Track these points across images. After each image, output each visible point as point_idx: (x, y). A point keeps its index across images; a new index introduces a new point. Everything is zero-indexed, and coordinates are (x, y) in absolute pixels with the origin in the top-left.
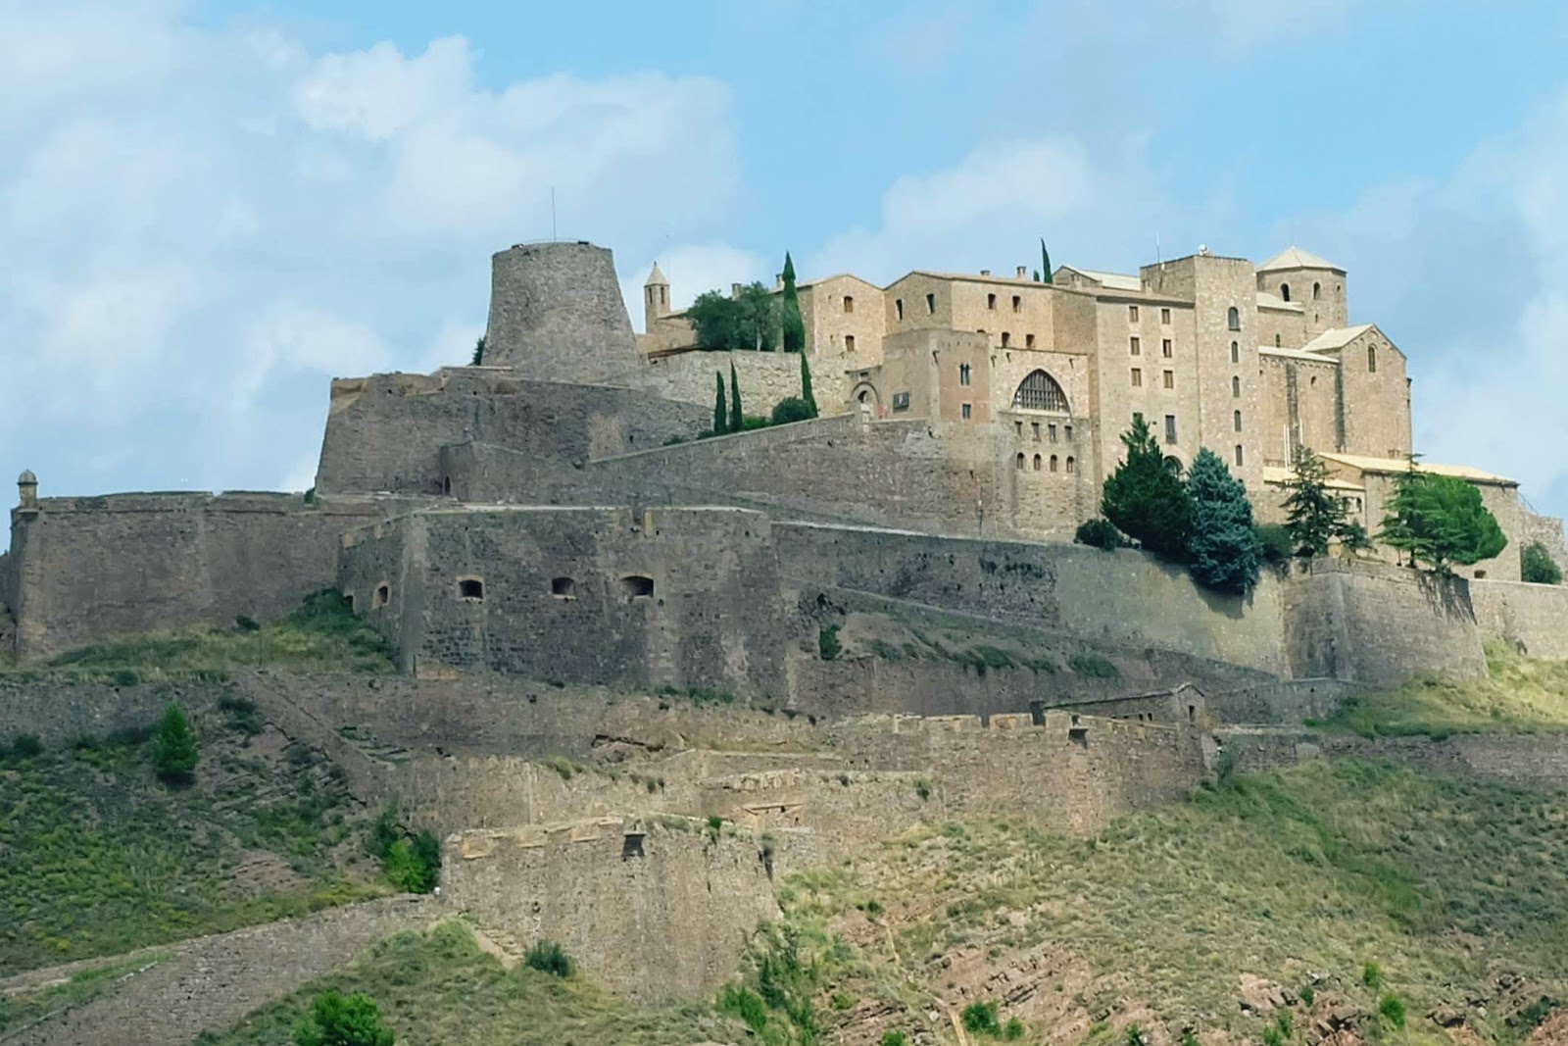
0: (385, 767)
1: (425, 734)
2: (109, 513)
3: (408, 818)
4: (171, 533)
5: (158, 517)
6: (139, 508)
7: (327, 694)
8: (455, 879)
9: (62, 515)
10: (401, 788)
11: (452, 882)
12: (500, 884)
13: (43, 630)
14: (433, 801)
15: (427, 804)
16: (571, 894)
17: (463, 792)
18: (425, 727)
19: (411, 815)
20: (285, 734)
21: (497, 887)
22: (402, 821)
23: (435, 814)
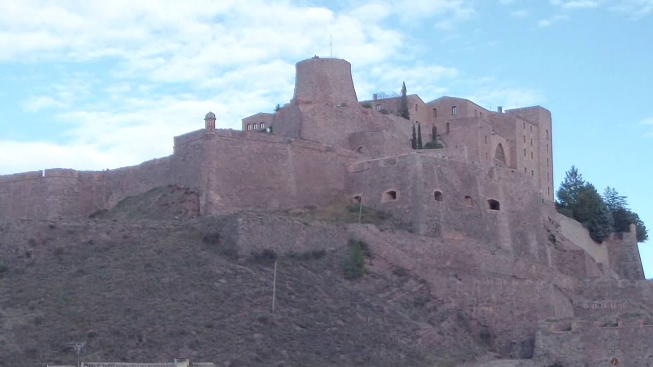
0: (455, 282)
1: (448, 267)
2: (247, 140)
3: (472, 310)
4: (276, 154)
5: (270, 145)
6: (261, 139)
7: (399, 242)
8: (546, 345)
9: (226, 138)
10: (467, 294)
11: (544, 346)
12: (584, 348)
13: (218, 198)
14: (489, 301)
15: (485, 303)
16: (643, 357)
17: (508, 298)
18: (448, 264)
19: (474, 308)
20: (386, 261)
21: (581, 350)
22: (468, 312)
23: (491, 310)
